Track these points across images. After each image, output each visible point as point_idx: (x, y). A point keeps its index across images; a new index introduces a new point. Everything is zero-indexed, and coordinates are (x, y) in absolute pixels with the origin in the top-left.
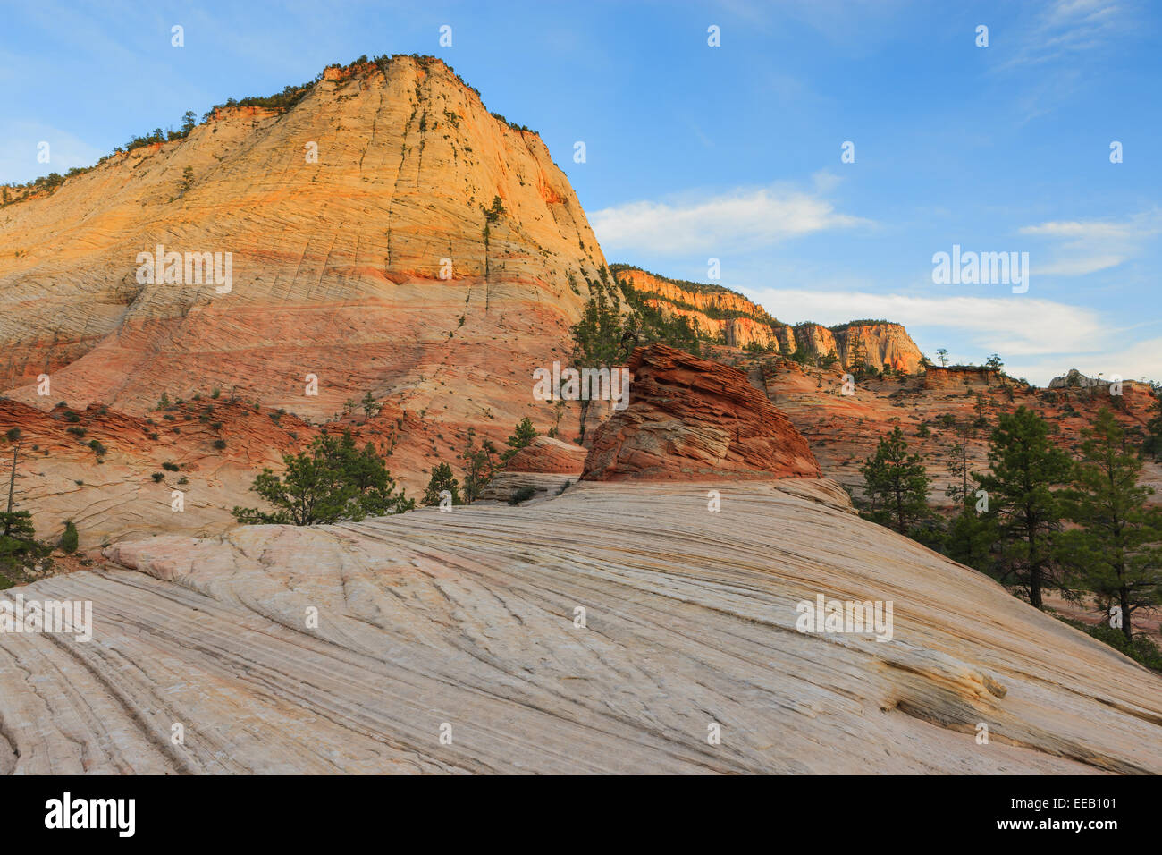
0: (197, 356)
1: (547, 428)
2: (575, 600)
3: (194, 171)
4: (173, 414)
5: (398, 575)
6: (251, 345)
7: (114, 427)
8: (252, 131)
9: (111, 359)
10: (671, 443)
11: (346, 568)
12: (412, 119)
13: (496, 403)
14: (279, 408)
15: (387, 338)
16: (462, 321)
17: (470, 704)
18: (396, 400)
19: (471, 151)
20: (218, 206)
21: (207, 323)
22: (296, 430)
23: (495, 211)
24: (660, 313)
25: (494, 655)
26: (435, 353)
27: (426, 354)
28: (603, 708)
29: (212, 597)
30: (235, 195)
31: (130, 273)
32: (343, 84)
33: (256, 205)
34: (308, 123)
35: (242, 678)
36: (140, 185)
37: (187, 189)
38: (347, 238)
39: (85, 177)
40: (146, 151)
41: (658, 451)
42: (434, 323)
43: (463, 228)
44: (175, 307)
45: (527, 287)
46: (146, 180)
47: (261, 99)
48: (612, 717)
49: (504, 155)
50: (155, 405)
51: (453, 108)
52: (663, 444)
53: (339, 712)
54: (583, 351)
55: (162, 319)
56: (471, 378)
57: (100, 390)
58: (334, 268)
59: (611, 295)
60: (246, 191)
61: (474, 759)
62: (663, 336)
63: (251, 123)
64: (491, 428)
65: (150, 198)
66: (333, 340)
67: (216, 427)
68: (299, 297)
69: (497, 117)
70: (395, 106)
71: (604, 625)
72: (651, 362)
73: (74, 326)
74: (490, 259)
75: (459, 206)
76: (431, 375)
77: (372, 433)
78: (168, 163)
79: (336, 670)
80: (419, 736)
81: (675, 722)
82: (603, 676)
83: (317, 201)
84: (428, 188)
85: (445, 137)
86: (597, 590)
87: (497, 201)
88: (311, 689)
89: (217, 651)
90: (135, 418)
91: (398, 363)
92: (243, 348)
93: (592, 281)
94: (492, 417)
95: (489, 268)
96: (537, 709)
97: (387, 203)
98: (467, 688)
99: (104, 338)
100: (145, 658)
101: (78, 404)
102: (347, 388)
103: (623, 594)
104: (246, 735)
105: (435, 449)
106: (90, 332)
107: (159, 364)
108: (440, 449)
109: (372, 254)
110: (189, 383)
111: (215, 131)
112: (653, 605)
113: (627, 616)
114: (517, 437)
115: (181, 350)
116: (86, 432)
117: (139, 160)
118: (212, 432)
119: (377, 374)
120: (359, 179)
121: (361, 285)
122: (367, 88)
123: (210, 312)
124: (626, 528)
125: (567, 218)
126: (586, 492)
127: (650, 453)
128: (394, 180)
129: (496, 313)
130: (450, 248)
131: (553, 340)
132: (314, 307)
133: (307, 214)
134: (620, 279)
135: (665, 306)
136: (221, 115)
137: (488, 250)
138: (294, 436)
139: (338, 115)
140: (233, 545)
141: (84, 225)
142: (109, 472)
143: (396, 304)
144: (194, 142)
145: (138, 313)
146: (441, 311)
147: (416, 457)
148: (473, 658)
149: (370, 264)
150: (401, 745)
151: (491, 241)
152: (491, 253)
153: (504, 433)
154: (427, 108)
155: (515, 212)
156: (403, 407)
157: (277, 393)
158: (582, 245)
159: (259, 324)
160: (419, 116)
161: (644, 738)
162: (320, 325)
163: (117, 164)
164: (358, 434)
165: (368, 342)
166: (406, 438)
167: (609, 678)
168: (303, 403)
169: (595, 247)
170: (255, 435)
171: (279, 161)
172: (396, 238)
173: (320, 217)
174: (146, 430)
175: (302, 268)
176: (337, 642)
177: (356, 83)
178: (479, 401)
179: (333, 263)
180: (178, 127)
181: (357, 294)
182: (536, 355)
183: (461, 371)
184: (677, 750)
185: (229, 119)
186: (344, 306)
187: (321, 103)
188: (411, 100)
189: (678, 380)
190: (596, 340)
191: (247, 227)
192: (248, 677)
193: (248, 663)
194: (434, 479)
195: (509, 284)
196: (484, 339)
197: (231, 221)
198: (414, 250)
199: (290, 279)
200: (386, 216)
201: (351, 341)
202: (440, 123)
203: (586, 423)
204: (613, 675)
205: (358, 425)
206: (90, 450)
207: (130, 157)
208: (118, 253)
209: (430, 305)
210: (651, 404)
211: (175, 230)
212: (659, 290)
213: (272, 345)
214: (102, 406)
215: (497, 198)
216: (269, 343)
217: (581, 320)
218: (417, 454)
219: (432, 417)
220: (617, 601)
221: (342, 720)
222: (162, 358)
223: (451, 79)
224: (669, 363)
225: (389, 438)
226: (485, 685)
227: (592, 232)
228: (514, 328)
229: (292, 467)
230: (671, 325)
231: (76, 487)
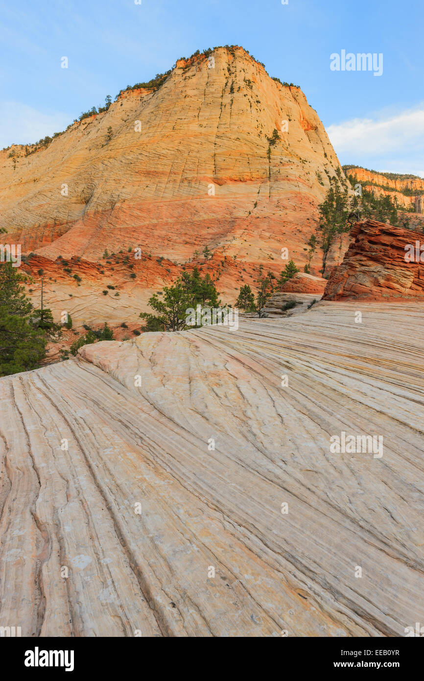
0: (120, 229)
1: (303, 264)
2: (313, 402)
3: (113, 129)
4: (110, 260)
5: (218, 377)
6: (145, 223)
7: (84, 268)
8: (140, 103)
9: (80, 232)
10: (376, 279)
11: (192, 370)
12: (225, 86)
13: (275, 251)
14: (161, 256)
15: (215, 216)
16: (256, 205)
17: (251, 482)
18: (220, 250)
19: (260, 102)
20: (126, 148)
21: (123, 212)
22: (169, 268)
23: (274, 138)
24: (373, 194)
25: (266, 448)
26: (241, 224)
27: (236, 224)
28: (325, 497)
29: (126, 387)
30: (134, 141)
31: (86, 187)
32: (187, 69)
33: (144, 145)
34: (169, 95)
35: (139, 446)
36: (87, 140)
37: (110, 139)
38: (192, 161)
39: (61, 137)
40: (88, 120)
41: (368, 284)
42: (241, 207)
43: (256, 150)
44: (108, 204)
45: (293, 183)
46: (90, 136)
47: (144, 83)
48: (330, 504)
49: (279, 102)
50: (102, 255)
51: (249, 77)
52: (372, 280)
53: (185, 478)
54: (325, 220)
55: (102, 211)
56: (261, 237)
57: (77, 248)
58: (186, 178)
59: (343, 184)
60: (139, 138)
61: (252, 524)
62: (374, 208)
63: (139, 98)
64: (272, 265)
65: (93, 146)
66: (187, 218)
67: (131, 267)
68: (168, 195)
69: (275, 79)
70: (216, 79)
71: (329, 426)
72: (366, 231)
73: (63, 216)
74: (271, 167)
75: (253, 137)
76: (239, 236)
77: (209, 268)
78: (100, 126)
79: (183, 447)
80: (224, 502)
81: (367, 516)
82: (326, 471)
83: (175, 140)
84: (236, 127)
85: (245, 96)
86: (326, 396)
87: (275, 132)
88: (171, 459)
89: (128, 424)
90: (93, 263)
91: (221, 230)
92: (142, 224)
93: (332, 177)
94: (273, 259)
95: (271, 173)
96: (288, 491)
97: (213, 138)
98: (251, 470)
99: (77, 221)
100: (95, 426)
101: (67, 256)
102: (195, 244)
103: (342, 401)
104: (139, 490)
105: (241, 277)
106: (70, 219)
107: (102, 234)
108: (244, 277)
109: (206, 169)
110: (117, 243)
111: (121, 105)
112: (359, 413)
113: (343, 419)
114: (286, 271)
115: (112, 227)
116: (72, 270)
117: (86, 125)
118: (130, 270)
119: (210, 236)
120: (197, 126)
121: (201, 187)
122: (200, 70)
123: (125, 206)
124: (347, 339)
125: (317, 139)
126: (324, 308)
127: (363, 285)
128: (216, 124)
129: (275, 199)
130: (248, 163)
131: (307, 214)
132: (177, 200)
133: (170, 148)
134: (349, 175)
135: (376, 189)
136: (124, 95)
137: (270, 162)
138: (168, 271)
139: (184, 89)
140: (138, 348)
141: (63, 163)
142: (83, 290)
143: (220, 197)
144: (111, 113)
145: (91, 208)
146: (244, 200)
147: (231, 281)
148: (255, 448)
149: (205, 175)
150: (214, 507)
151: (272, 156)
152: (272, 164)
153: (279, 267)
154: (234, 79)
155: (286, 137)
156: (224, 254)
157: (160, 248)
158: (326, 155)
159: (149, 211)
160: (229, 84)
161: (347, 523)
162: (180, 210)
163: (75, 129)
164: (201, 270)
165: (205, 218)
166: (226, 271)
167: (330, 473)
168: (173, 253)
169: (334, 156)
170: (150, 270)
171: (155, 119)
172: (218, 159)
173: (177, 150)
174: (98, 269)
175: (169, 179)
176: (185, 428)
177: (194, 68)
178: (265, 250)
179: (186, 176)
180: (103, 105)
181: (198, 192)
182: (297, 223)
183: (256, 233)
184: (367, 536)
185: (128, 97)
186: (192, 199)
187: (176, 82)
188: (225, 75)
189: (383, 242)
190: (333, 212)
191: (140, 158)
192: (142, 445)
193: (142, 435)
194: (242, 293)
195: (282, 182)
196: (268, 214)
197: (132, 156)
198: (228, 165)
199: (163, 186)
200: (213, 146)
201: (196, 218)
202: (242, 87)
203: (326, 262)
204: (332, 471)
205: (201, 265)
206: (74, 279)
207: (81, 124)
208: (80, 177)
209: (237, 196)
210: (365, 256)
211: (106, 162)
212: (373, 180)
213: (156, 222)
214: (78, 257)
215: (275, 130)
216: (155, 221)
217: (324, 201)
218: (232, 280)
219: (240, 260)
220: (338, 406)
221: (186, 484)
222: (104, 231)
223: (247, 59)
224: (377, 232)
225: (217, 271)
226: (259, 469)
227: (332, 147)
228: (285, 208)
229: (167, 293)
230: (380, 201)
231: (69, 297)
